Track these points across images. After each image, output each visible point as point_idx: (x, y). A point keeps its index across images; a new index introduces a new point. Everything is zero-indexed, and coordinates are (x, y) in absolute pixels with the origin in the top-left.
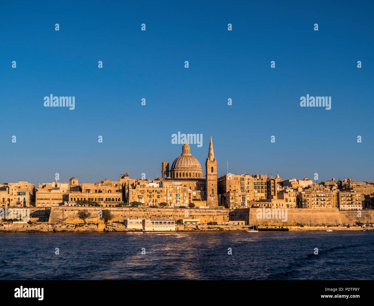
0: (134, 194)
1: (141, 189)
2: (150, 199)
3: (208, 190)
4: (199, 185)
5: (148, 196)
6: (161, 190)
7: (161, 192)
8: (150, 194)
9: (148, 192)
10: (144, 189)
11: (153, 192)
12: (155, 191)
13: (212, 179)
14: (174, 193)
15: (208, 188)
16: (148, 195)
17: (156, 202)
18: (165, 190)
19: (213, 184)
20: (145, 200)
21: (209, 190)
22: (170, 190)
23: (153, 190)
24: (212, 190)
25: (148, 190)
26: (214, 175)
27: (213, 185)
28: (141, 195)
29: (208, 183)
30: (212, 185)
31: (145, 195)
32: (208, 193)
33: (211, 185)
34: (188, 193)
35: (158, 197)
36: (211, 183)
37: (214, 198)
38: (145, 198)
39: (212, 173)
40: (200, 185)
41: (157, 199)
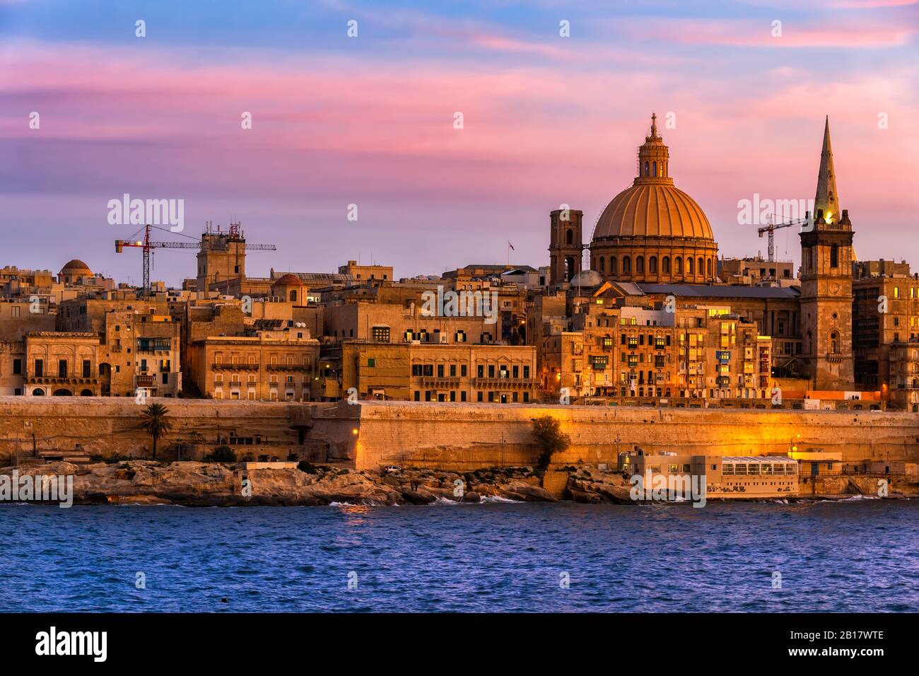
0: (579, 351)
1: (601, 332)
2: (629, 370)
3: (819, 337)
4: (773, 314)
5: (623, 360)
6: (668, 338)
7: (668, 344)
8: (629, 352)
9: (623, 342)
10: (609, 330)
11: (642, 343)
12: (646, 342)
13: (835, 293)
14: (712, 346)
15: (819, 327)
16: (623, 355)
17: (649, 384)
18: (682, 338)
19: (837, 310)
20: (615, 376)
21: (821, 334)
22: (697, 337)
23: (642, 337)
24: (833, 336)
25: (624, 336)
26: (842, 277)
27: (839, 316)
28: (603, 355)
29: (820, 310)
30: (835, 316)
31: (615, 356)
32: (820, 345)
33: (829, 316)
34: (758, 348)
35: (659, 362)
36: (830, 307)
37: (842, 365)
38: (615, 365)
39: (835, 272)
40: (776, 314)
41: (655, 371)
